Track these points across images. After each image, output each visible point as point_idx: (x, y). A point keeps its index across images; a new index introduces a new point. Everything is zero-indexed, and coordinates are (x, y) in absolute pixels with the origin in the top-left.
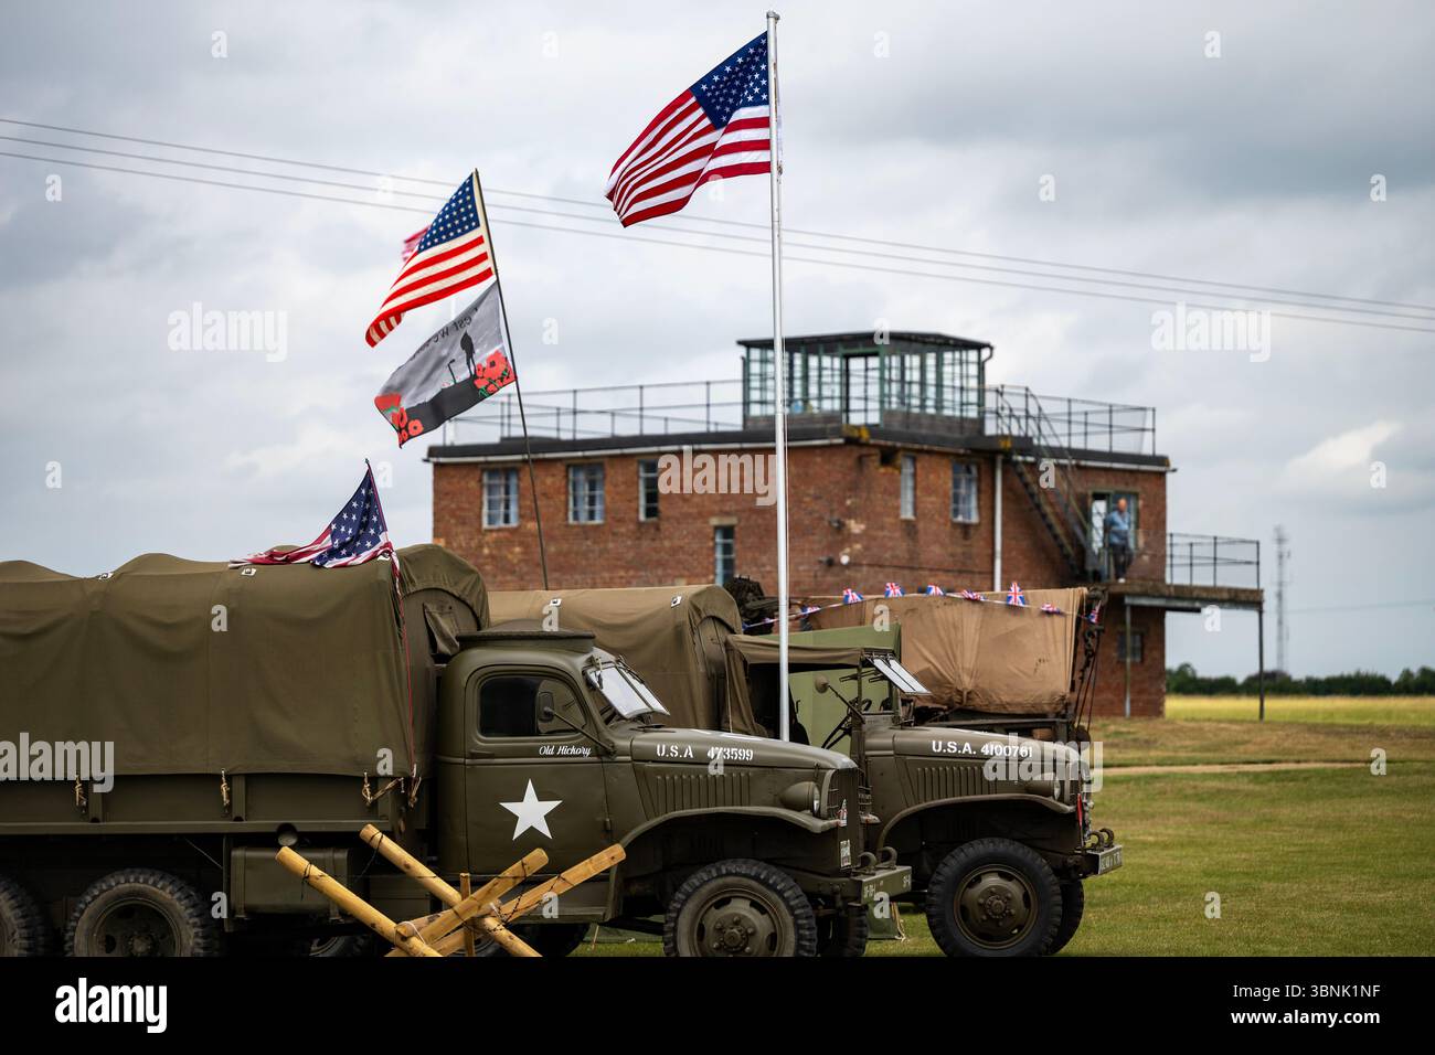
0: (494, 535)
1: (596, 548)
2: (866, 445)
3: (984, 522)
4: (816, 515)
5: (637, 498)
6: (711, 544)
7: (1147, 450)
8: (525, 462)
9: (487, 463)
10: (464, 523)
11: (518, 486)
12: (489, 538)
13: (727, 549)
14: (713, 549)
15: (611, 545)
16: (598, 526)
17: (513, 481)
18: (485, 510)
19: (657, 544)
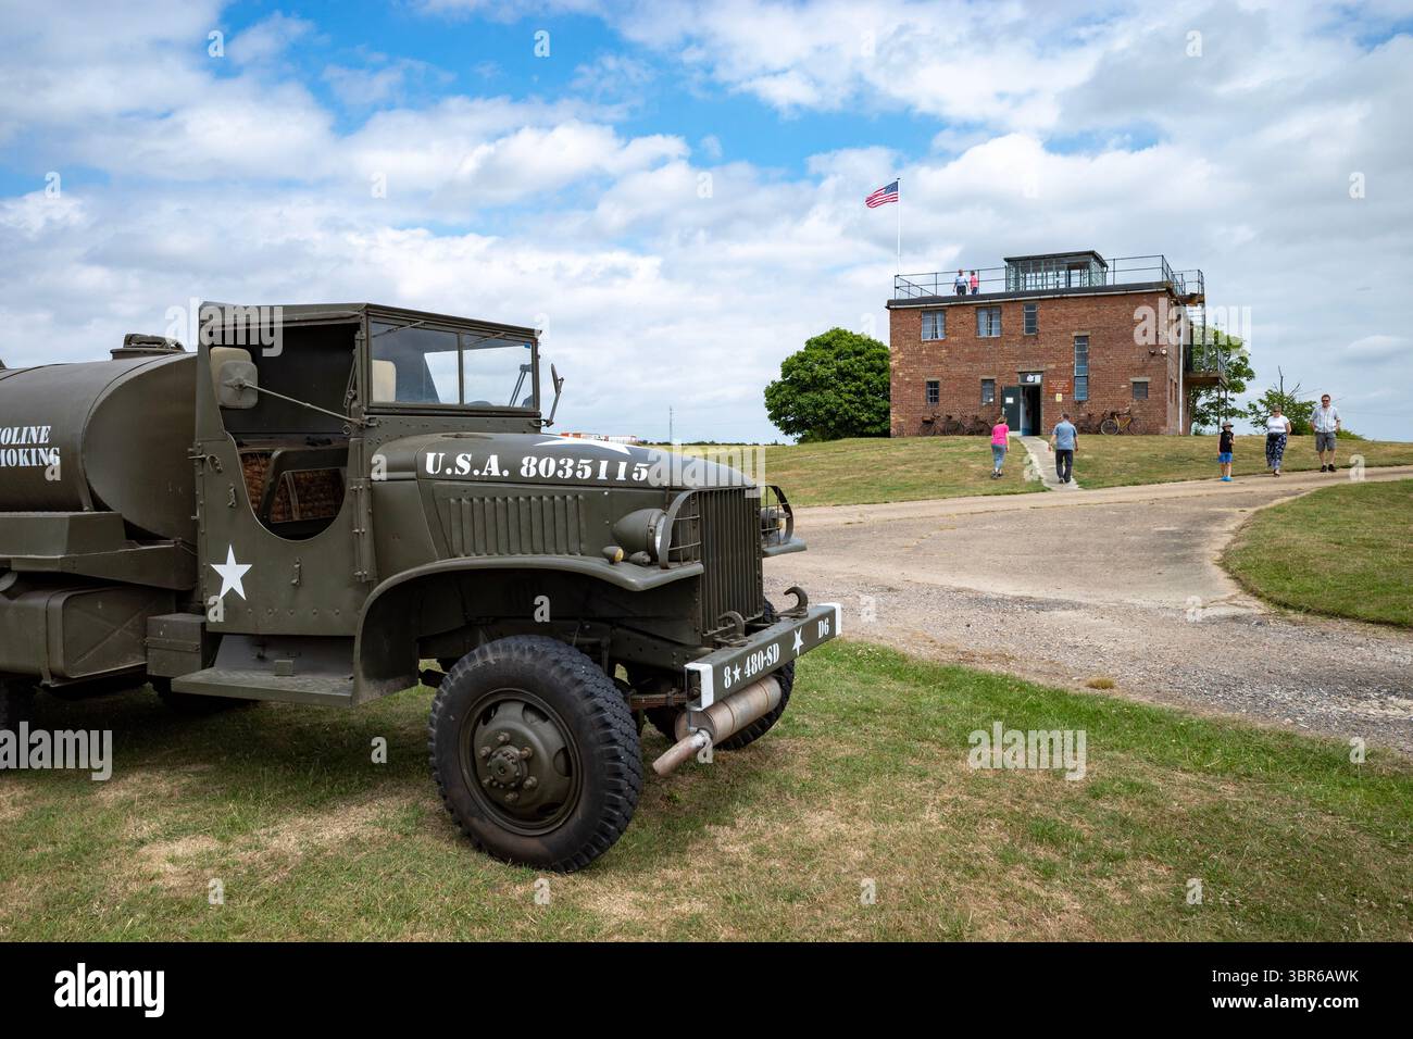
0: (929, 344)
1: (996, 349)
5: (1022, 323)
6: (1071, 345)
8: (950, 306)
9: (926, 307)
10: (910, 339)
11: (944, 319)
12: (925, 345)
13: (1082, 348)
14: (1073, 348)
15: (1005, 347)
16: (997, 338)
18: (923, 331)
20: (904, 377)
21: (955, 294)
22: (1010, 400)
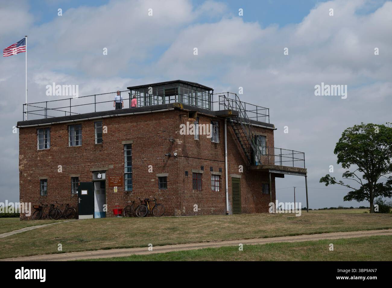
0: (41, 152)
1: (79, 155)
2: (182, 111)
3: (221, 143)
4: (164, 138)
5: (94, 136)
6: (123, 151)
7: (267, 122)
8: (52, 125)
9: (39, 126)
10: (30, 149)
11: (50, 134)
12: (39, 154)
13: (129, 153)
14: (123, 153)
15: (85, 154)
16: (80, 147)
17: (48, 132)
18: (38, 144)
19: (102, 152)
20: (27, 176)
21: (114, 109)
22: (84, 192)
